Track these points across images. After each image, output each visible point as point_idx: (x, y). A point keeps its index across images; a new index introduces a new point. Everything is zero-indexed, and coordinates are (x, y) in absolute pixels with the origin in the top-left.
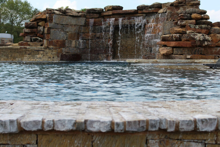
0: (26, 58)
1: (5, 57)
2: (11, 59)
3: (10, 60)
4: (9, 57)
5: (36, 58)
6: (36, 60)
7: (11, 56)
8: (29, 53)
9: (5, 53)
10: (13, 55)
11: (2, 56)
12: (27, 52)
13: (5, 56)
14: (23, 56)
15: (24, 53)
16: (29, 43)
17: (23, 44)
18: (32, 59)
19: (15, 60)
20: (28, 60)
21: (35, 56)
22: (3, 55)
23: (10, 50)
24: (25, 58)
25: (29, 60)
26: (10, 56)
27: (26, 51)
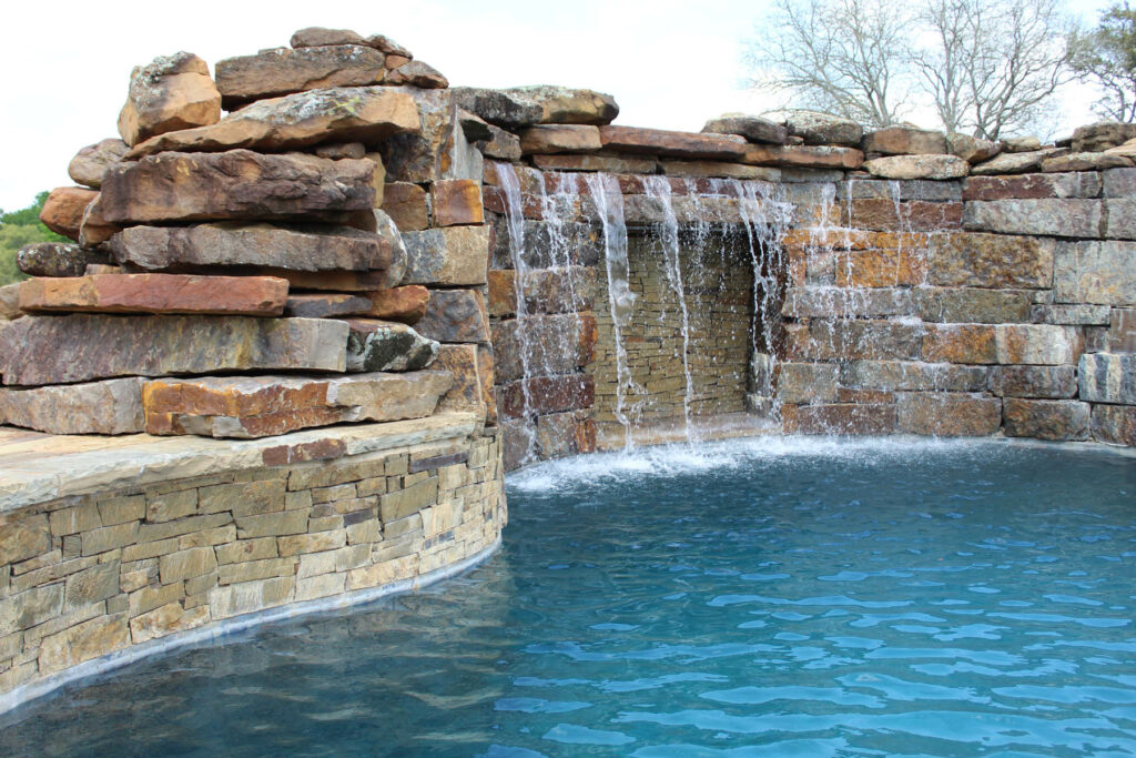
0: (328, 560)
1: (90, 609)
2: (158, 616)
3: (140, 636)
4: (135, 600)
5: (417, 546)
6: (424, 569)
7: (156, 579)
8: (354, 505)
9: (84, 563)
10: (177, 560)
11: (54, 602)
12: (334, 493)
13: (79, 597)
14: (285, 546)
15: (302, 505)
16: (336, 389)
17: (281, 414)
18: (381, 560)
19: (199, 613)
20: (347, 582)
21: (413, 520)
22: (64, 591)
23: (135, 509)
24: (309, 563)
25: (358, 576)
26: (139, 575)
27: (332, 484)
